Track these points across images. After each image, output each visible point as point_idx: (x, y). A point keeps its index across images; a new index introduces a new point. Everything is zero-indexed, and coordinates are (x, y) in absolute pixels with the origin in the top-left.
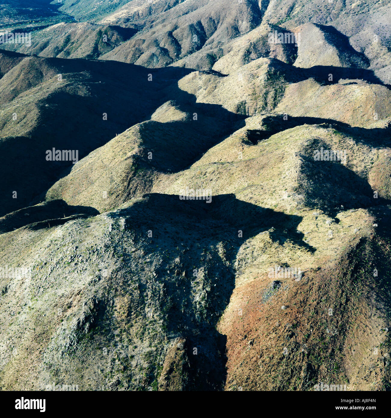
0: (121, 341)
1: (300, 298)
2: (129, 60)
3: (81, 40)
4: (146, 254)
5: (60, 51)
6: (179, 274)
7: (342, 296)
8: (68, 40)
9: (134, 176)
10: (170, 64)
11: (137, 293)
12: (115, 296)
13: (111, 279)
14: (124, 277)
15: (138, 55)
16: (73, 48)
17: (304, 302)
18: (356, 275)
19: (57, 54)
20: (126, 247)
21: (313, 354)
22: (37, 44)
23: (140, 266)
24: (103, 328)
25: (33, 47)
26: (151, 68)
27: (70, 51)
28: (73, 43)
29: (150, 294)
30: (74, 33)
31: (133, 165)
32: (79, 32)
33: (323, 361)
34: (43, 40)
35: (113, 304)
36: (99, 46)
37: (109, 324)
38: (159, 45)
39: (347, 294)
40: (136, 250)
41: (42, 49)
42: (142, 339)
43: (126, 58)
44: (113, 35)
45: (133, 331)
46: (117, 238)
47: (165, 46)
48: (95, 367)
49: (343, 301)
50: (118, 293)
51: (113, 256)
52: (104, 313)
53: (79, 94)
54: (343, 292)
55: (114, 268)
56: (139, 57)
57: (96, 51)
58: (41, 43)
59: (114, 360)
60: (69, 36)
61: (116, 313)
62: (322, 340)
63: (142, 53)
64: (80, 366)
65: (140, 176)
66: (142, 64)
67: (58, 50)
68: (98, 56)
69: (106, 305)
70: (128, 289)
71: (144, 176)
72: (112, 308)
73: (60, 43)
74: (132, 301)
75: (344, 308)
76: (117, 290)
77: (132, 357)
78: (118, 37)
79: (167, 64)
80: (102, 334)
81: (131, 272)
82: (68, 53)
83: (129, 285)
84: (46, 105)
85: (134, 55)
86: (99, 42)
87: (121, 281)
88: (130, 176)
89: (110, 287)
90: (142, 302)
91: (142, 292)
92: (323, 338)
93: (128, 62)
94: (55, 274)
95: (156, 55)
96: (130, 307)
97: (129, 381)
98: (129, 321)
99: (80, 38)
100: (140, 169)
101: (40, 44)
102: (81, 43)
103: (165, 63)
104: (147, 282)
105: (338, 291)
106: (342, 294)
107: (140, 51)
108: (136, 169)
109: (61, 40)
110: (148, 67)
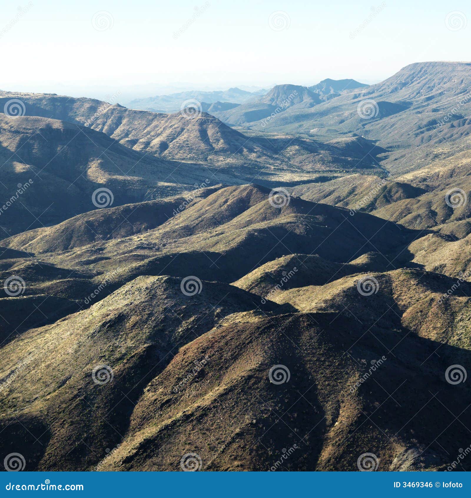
0: (121, 338)
1: (224, 334)
2: (394, 218)
3: (364, 193)
4: (166, 298)
5: (340, 201)
6: (179, 314)
7: (248, 339)
8: (352, 191)
9: (256, 286)
10: (431, 227)
11: (146, 316)
12: (134, 315)
13: (137, 305)
14: (145, 306)
15: (405, 214)
16: (354, 199)
17: (224, 337)
18: (266, 330)
19: (336, 203)
20: (158, 291)
21: (209, 366)
22: (323, 191)
23: (159, 303)
24: (115, 329)
25: (318, 193)
26: (411, 228)
27: (349, 202)
28: (356, 195)
29: (153, 319)
30: (361, 185)
31: (260, 278)
32: (366, 184)
33: (212, 371)
34: (331, 188)
35: (130, 319)
36: (378, 202)
37: (120, 328)
38: (431, 207)
39: (252, 339)
40: (162, 295)
41: (325, 197)
42: (132, 340)
43: (392, 215)
44: (397, 192)
45: (131, 335)
46: (156, 285)
47: (436, 209)
48: (99, 347)
49: (247, 342)
50: (136, 314)
51: (147, 294)
52: (121, 322)
53: (295, 232)
54: (250, 337)
55: (143, 300)
56: (405, 216)
57: (372, 206)
58: (328, 190)
59: (110, 346)
60: (356, 187)
61: (128, 324)
62: (219, 359)
63: (409, 213)
64: (92, 344)
65: (261, 287)
66: (404, 224)
67: (339, 199)
68: (371, 210)
69: (125, 318)
70: (143, 313)
71: (264, 288)
72: (128, 320)
73: (343, 193)
74: (140, 320)
75: (244, 346)
76: (136, 312)
77: (120, 347)
78: (402, 195)
79: (428, 227)
80: (113, 331)
81: (151, 305)
82: (347, 204)
83: (145, 312)
84: (256, 234)
85: (401, 213)
86: (379, 197)
87: (142, 308)
88: (253, 285)
89: (134, 309)
90: (146, 322)
91: (149, 317)
92: (220, 358)
93: (392, 220)
94: (114, 299)
95: (421, 217)
96: (137, 323)
97: (109, 357)
98: (132, 330)
99: (364, 191)
100: (265, 282)
101: (326, 191)
102: (364, 195)
103: (426, 226)
104: (156, 313)
105: (248, 336)
106: (249, 338)
107: (409, 210)
108: (261, 281)
109: (347, 190)
110: (408, 228)
